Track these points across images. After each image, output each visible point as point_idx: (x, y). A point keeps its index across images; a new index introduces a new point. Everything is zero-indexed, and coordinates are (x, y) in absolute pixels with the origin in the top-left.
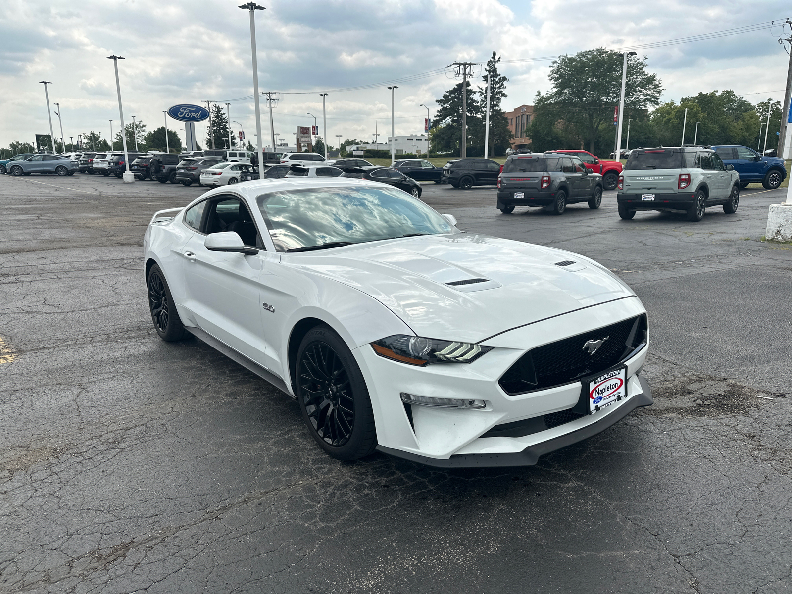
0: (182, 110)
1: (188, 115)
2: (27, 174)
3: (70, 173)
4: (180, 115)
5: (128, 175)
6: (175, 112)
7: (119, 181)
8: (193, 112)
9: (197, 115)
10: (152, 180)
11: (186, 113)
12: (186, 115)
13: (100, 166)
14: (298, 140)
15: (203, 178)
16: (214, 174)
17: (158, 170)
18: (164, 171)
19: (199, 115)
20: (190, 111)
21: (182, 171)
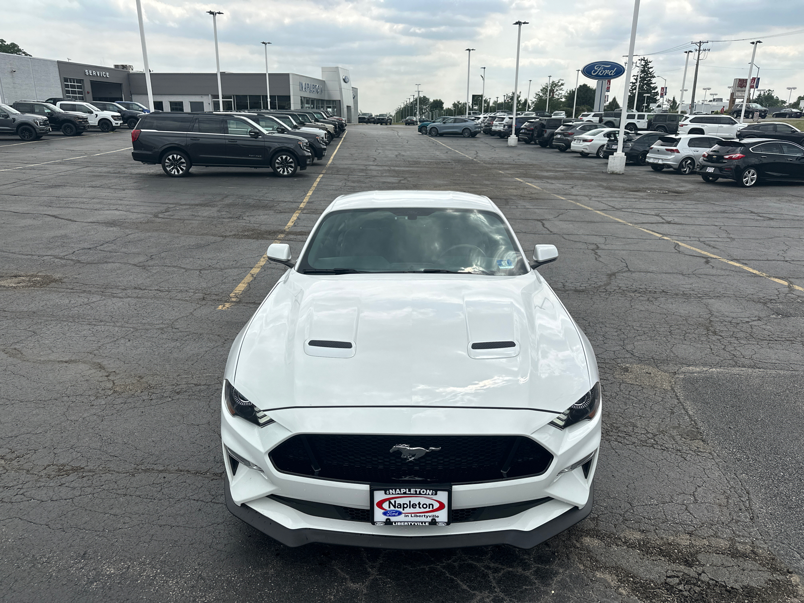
0: (597, 67)
1: (601, 73)
2: (441, 135)
3: (473, 135)
4: (594, 73)
5: (513, 139)
6: (588, 71)
7: (503, 144)
8: (607, 69)
9: (611, 73)
10: (536, 144)
11: (600, 70)
12: (600, 73)
13: (498, 128)
14: (732, 94)
15: (575, 145)
16: (585, 141)
17: (540, 135)
18: (546, 135)
19: (613, 72)
20: (605, 69)
21: (559, 136)
